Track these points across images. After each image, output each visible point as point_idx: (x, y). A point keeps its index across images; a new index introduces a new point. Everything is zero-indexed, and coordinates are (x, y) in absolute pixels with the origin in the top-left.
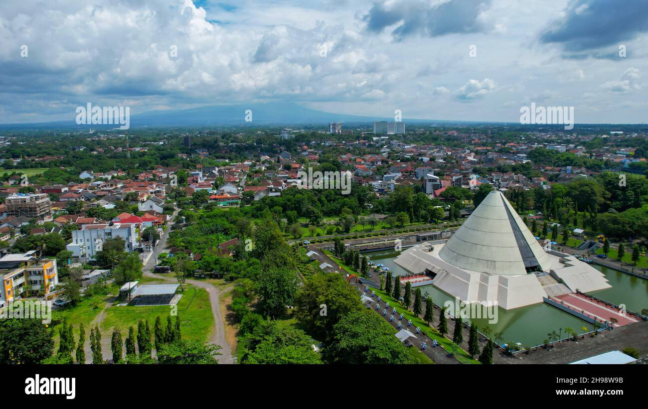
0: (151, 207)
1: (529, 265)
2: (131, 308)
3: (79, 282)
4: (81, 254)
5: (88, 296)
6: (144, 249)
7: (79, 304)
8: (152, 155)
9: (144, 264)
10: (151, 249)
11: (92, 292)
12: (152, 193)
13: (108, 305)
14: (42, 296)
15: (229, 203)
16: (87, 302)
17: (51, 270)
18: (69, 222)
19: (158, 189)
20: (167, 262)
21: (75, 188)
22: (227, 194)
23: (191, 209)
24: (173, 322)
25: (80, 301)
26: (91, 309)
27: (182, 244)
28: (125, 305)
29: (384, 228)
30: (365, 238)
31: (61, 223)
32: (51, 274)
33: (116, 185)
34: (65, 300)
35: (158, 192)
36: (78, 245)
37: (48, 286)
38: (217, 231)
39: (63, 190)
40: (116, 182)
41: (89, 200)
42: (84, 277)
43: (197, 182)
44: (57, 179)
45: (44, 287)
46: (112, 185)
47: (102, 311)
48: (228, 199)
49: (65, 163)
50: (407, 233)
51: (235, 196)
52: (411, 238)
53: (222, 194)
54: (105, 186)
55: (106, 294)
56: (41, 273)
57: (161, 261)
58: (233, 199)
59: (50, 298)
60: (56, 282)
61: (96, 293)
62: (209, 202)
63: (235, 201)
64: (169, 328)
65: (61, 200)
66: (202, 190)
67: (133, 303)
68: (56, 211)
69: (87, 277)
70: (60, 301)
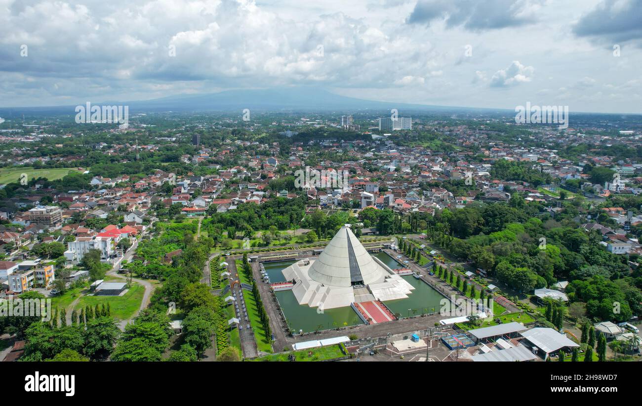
0: (134, 218)
1: (355, 280)
2: (95, 297)
3: (67, 279)
4: (74, 258)
5: (72, 288)
6: (118, 255)
7: (65, 293)
8: (159, 156)
9: (114, 267)
10: (122, 255)
11: (74, 286)
12: (139, 204)
13: (82, 295)
14: (44, 287)
15: (197, 214)
16: (70, 292)
17: (50, 271)
18: (72, 231)
19: (145, 201)
20: (127, 267)
21: (84, 196)
22: (196, 207)
23: (166, 220)
24: (106, 308)
25: (66, 292)
26: (71, 297)
27: (142, 253)
28: (92, 295)
29: (297, 242)
30: (275, 252)
31: (66, 231)
32: (50, 274)
33: (116, 194)
34: (57, 291)
35: (145, 203)
36: (72, 252)
37: (48, 281)
38: (172, 242)
39: (74, 198)
40: (116, 191)
41: (92, 208)
42: (71, 276)
43: (180, 192)
44: (73, 184)
45: (45, 282)
46: (112, 194)
47: (78, 298)
48: (196, 211)
49: (83, 164)
50: (309, 248)
51: (201, 209)
52: (308, 252)
53: (192, 207)
54: (108, 194)
55: (83, 288)
56: (43, 273)
57: (123, 266)
58: (200, 211)
59: (49, 289)
60: (53, 278)
61: (77, 287)
62: (181, 213)
63: (201, 213)
64: (103, 311)
65: (70, 209)
66: (178, 203)
67: (97, 294)
68: (65, 219)
69: (73, 275)
70: (54, 291)
